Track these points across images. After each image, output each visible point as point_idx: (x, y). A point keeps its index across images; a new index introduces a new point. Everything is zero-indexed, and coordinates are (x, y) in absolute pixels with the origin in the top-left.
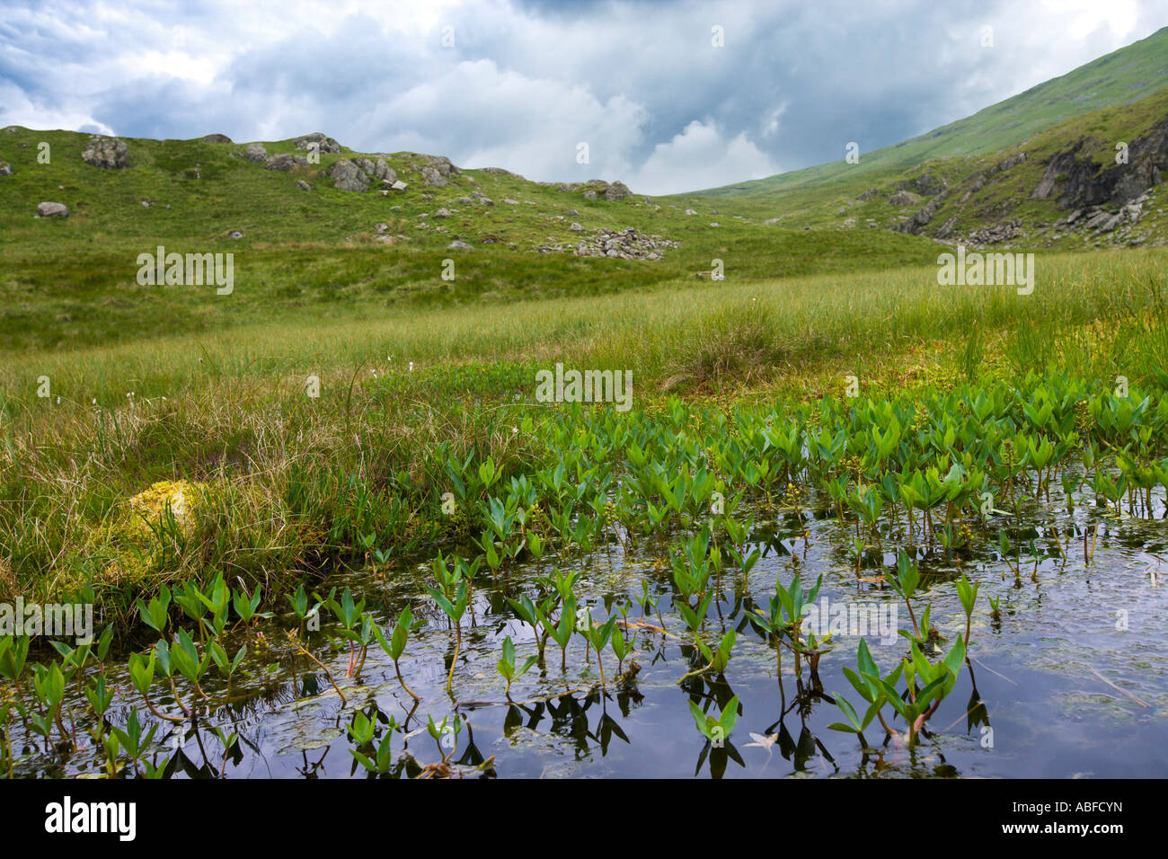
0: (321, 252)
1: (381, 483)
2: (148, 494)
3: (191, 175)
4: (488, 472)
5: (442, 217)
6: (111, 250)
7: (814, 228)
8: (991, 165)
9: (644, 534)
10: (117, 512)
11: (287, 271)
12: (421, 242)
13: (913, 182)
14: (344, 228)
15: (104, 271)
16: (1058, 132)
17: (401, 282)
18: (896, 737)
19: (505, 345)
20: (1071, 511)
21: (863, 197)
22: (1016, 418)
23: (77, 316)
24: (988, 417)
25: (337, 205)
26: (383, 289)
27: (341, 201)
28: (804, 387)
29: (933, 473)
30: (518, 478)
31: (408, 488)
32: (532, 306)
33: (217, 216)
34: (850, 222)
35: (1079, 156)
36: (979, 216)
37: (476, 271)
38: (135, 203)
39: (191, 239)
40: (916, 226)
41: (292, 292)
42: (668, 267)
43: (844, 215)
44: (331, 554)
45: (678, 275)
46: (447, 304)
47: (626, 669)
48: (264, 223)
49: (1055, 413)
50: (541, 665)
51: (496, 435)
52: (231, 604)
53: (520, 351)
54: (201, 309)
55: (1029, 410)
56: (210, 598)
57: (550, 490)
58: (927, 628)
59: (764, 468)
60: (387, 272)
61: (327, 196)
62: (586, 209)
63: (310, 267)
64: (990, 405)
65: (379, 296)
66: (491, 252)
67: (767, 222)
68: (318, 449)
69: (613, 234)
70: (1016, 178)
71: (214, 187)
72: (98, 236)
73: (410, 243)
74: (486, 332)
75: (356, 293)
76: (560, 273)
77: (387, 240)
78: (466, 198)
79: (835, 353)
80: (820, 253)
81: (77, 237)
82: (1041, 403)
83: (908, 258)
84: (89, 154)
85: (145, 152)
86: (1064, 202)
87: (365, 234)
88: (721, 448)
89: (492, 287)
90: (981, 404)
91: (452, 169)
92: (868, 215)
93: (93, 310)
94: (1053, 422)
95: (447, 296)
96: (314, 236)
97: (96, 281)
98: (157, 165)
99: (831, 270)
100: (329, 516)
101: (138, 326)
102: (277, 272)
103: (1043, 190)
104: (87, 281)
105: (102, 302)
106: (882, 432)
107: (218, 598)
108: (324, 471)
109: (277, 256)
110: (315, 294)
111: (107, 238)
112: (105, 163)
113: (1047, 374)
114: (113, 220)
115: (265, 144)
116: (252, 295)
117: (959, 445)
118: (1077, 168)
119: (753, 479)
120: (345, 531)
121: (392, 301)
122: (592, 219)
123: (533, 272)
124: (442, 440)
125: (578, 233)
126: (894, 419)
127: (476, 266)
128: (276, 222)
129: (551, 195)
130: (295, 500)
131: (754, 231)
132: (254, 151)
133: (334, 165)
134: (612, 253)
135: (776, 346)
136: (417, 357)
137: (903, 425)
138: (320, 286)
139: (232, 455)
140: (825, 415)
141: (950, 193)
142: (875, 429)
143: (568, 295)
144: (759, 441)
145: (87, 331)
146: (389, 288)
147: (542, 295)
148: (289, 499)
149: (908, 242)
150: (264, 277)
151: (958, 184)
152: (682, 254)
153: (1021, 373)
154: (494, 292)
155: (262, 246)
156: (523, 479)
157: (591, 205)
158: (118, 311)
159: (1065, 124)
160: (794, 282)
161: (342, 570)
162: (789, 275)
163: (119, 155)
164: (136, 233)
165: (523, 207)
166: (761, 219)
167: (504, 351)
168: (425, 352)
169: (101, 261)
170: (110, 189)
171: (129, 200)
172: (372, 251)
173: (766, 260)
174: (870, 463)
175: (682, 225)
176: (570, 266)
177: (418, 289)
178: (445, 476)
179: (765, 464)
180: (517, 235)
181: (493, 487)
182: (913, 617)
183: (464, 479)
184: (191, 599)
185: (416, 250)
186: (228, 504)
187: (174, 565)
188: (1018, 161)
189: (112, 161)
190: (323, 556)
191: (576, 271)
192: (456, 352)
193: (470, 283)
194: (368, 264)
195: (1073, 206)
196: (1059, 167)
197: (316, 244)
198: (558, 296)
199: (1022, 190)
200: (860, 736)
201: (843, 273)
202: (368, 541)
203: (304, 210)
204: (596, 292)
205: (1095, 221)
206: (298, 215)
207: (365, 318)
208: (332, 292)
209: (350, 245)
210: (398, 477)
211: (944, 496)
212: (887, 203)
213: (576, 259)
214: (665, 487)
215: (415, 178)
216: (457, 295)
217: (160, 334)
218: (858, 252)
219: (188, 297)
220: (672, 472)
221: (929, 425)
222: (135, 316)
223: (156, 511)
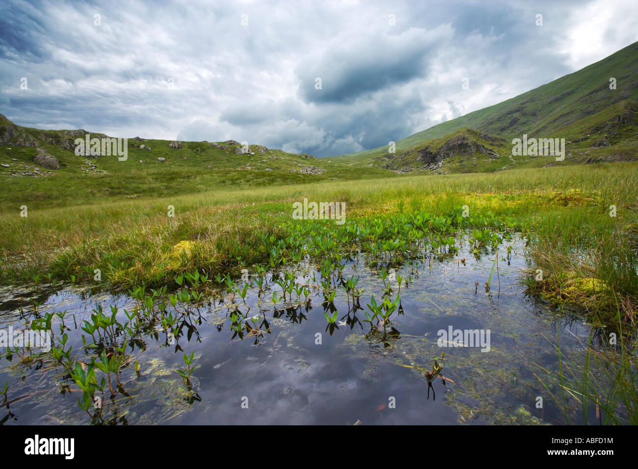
0: (231, 171)
1: (243, 241)
2: (178, 245)
3: (198, 150)
4: (272, 239)
5: (264, 162)
6: (176, 170)
7: (362, 167)
8: (406, 152)
9: (314, 257)
10: (170, 250)
11: (222, 176)
12: (258, 169)
13: (387, 155)
14: (238, 165)
15: (174, 176)
16: (422, 144)
17: (253, 179)
18: (380, 322)
19: (279, 198)
20: (426, 251)
21: (374, 159)
22: (412, 223)
23: (167, 188)
24: (406, 223)
25: (236, 159)
26: (248, 181)
27: (237, 157)
28: (358, 213)
29: (391, 241)
30: (280, 240)
31: (250, 243)
32: (287, 186)
33: (204, 161)
34: (371, 165)
35: (427, 150)
36: (403, 165)
37: (272, 177)
38: (183, 158)
39: (197, 167)
40: (387, 167)
41: (224, 182)
42: (323, 177)
43: (369, 163)
44: (229, 262)
45: (326, 179)
46: (265, 185)
47: (307, 301)
48: (217, 163)
49: (422, 223)
50: (285, 298)
51: (275, 228)
52: (200, 277)
53: (283, 200)
54: (199, 186)
55: (416, 222)
56: (194, 277)
57: (289, 244)
58: (389, 288)
59: (347, 238)
60: (249, 177)
61: (233, 156)
62: (302, 161)
63: (228, 175)
64: (406, 220)
65: (246, 183)
66: (277, 172)
67: (349, 165)
68: (226, 232)
69: (309, 167)
70: (412, 155)
71: (204, 154)
72: (173, 166)
73: (255, 169)
74: (274, 194)
75: (241, 182)
76: (295, 177)
77: (249, 168)
78: (270, 157)
79: (367, 203)
80: (363, 173)
81: (168, 167)
82: (419, 220)
83: (385, 175)
84: (171, 145)
85: (186, 144)
86: (424, 162)
87: (243, 166)
88: (336, 232)
89: (277, 181)
90: (404, 220)
91: (267, 149)
92: (376, 164)
93: (171, 186)
94: (422, 226)
95: (265, 184)
96: (230, 167)
97: (172, 179)
98: (189, 148)
99: (366, 178)
100: (228, 251)
101: (183, 191)
102: (220, 176)
103: (418, 159)
104: (169, 178)
105: (173, 184)
106: (378, 228)
107: (197, 276)
108: (227, 239)
109: (220, 172)
110: (230, 182)
111: (175, 167)
112: (175, 147)
113: (420, 211)
114: (177, 162)
115: (217, 143)
116: (213, 183)
117: (398, 233)
118: (427, 153)
119: (344, 241)
120: (233, 255)
121: (250, 185)
122: (305, 163)
123: (288, 177)
124: (260, 229)
125: (300, 167)
126: (382, 224)
127: (272, 175)
128: (220, 163)
129: (293, 157)
130: (219, 247)
131: (346, 167)
132: (214, 144)
133: (235, 148)
134: (309, 172)
135: (351, 201)
136: (256, 201)
137: (384, 225)
138: (231, 180)
139: (202, 234)
140: (364, 222)
141: (396, 158)
142: (377, 227)
143: (297, 183)
144: (346, 230)
145: (169, 192)
146: (249, 181)
147: (290, 183)
148: (218, 247)
149: (385, 171)
150: (216, 178)
151: (398, 156)
152: (327, 173)
153: (414, 211)
154: (277, 183)
155: (216, 169)
156: (282, 241)
157: (304, 160)
158: (178, 187)
159: (424, 142)
160: (357, 181)
161: (232, 266)
162: (355, 179)
163: (179, 145)
164: (183, 166)
165: (285, 160)
166: (348, 164)
167: (279, 199)
168: (257, 200)
169: (173, 173)
170: (176, 154)
171: (181, 157)
172: (245, 171)
173: (349, 175)
174: (375, 237)
175: (327, 165)
176: (298, 176)
177: (257, 181)
178: (261, 240)
179: (347, 237)
180: (284, 167)
181: (274, 242)
182: (385, 284)
183: (266, 240)
184: (189, 276)
185: (257, 171)
186: (200, 249)
187: (185, 265)
188: (413, 151)
189: (177, 147)
190: (227, 262)
191: (299, 177)
192: (266, 200)
193: (271, 180)
194: (244, 174)
195: (426, 163)
196: (423, 153)
197: (230, 169)
198: (294, 184)
199: (414, 158)
200: (371, 322)
201: (369, 179)
202: (239, 259)
203: (227, 160)
204: (304, 183)
205: (431, 167)
206: (226, 161)
207: (243, 189)
208: (234, 182)
209: (239, 169)
210: (248, 240)
211: (394, 248)
212: (380, 160)
213: (299, 174)
214: (320, 244)
215: (257, 152)
216: (268, 183)
217: (189, 193)
218: (372, 173)
219: (196, 183)
220: (322, 240)
221: (391, 226)
222: (182, 188)
223: (181, 250)
